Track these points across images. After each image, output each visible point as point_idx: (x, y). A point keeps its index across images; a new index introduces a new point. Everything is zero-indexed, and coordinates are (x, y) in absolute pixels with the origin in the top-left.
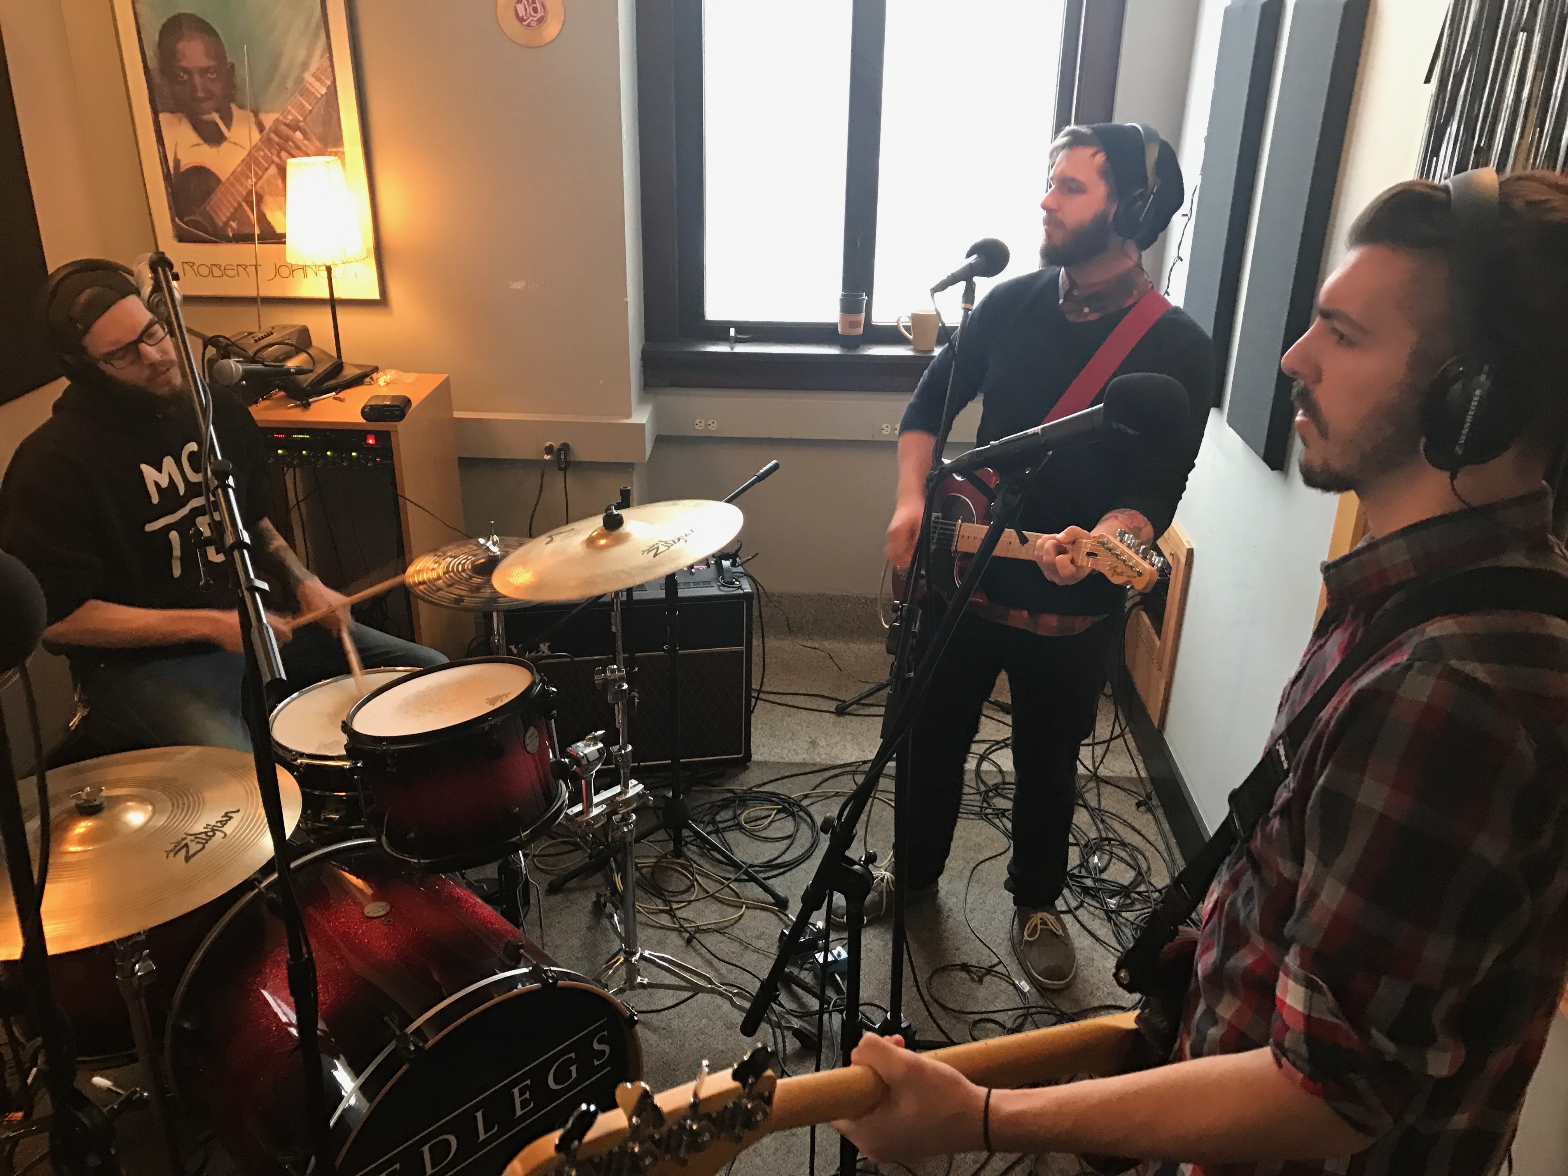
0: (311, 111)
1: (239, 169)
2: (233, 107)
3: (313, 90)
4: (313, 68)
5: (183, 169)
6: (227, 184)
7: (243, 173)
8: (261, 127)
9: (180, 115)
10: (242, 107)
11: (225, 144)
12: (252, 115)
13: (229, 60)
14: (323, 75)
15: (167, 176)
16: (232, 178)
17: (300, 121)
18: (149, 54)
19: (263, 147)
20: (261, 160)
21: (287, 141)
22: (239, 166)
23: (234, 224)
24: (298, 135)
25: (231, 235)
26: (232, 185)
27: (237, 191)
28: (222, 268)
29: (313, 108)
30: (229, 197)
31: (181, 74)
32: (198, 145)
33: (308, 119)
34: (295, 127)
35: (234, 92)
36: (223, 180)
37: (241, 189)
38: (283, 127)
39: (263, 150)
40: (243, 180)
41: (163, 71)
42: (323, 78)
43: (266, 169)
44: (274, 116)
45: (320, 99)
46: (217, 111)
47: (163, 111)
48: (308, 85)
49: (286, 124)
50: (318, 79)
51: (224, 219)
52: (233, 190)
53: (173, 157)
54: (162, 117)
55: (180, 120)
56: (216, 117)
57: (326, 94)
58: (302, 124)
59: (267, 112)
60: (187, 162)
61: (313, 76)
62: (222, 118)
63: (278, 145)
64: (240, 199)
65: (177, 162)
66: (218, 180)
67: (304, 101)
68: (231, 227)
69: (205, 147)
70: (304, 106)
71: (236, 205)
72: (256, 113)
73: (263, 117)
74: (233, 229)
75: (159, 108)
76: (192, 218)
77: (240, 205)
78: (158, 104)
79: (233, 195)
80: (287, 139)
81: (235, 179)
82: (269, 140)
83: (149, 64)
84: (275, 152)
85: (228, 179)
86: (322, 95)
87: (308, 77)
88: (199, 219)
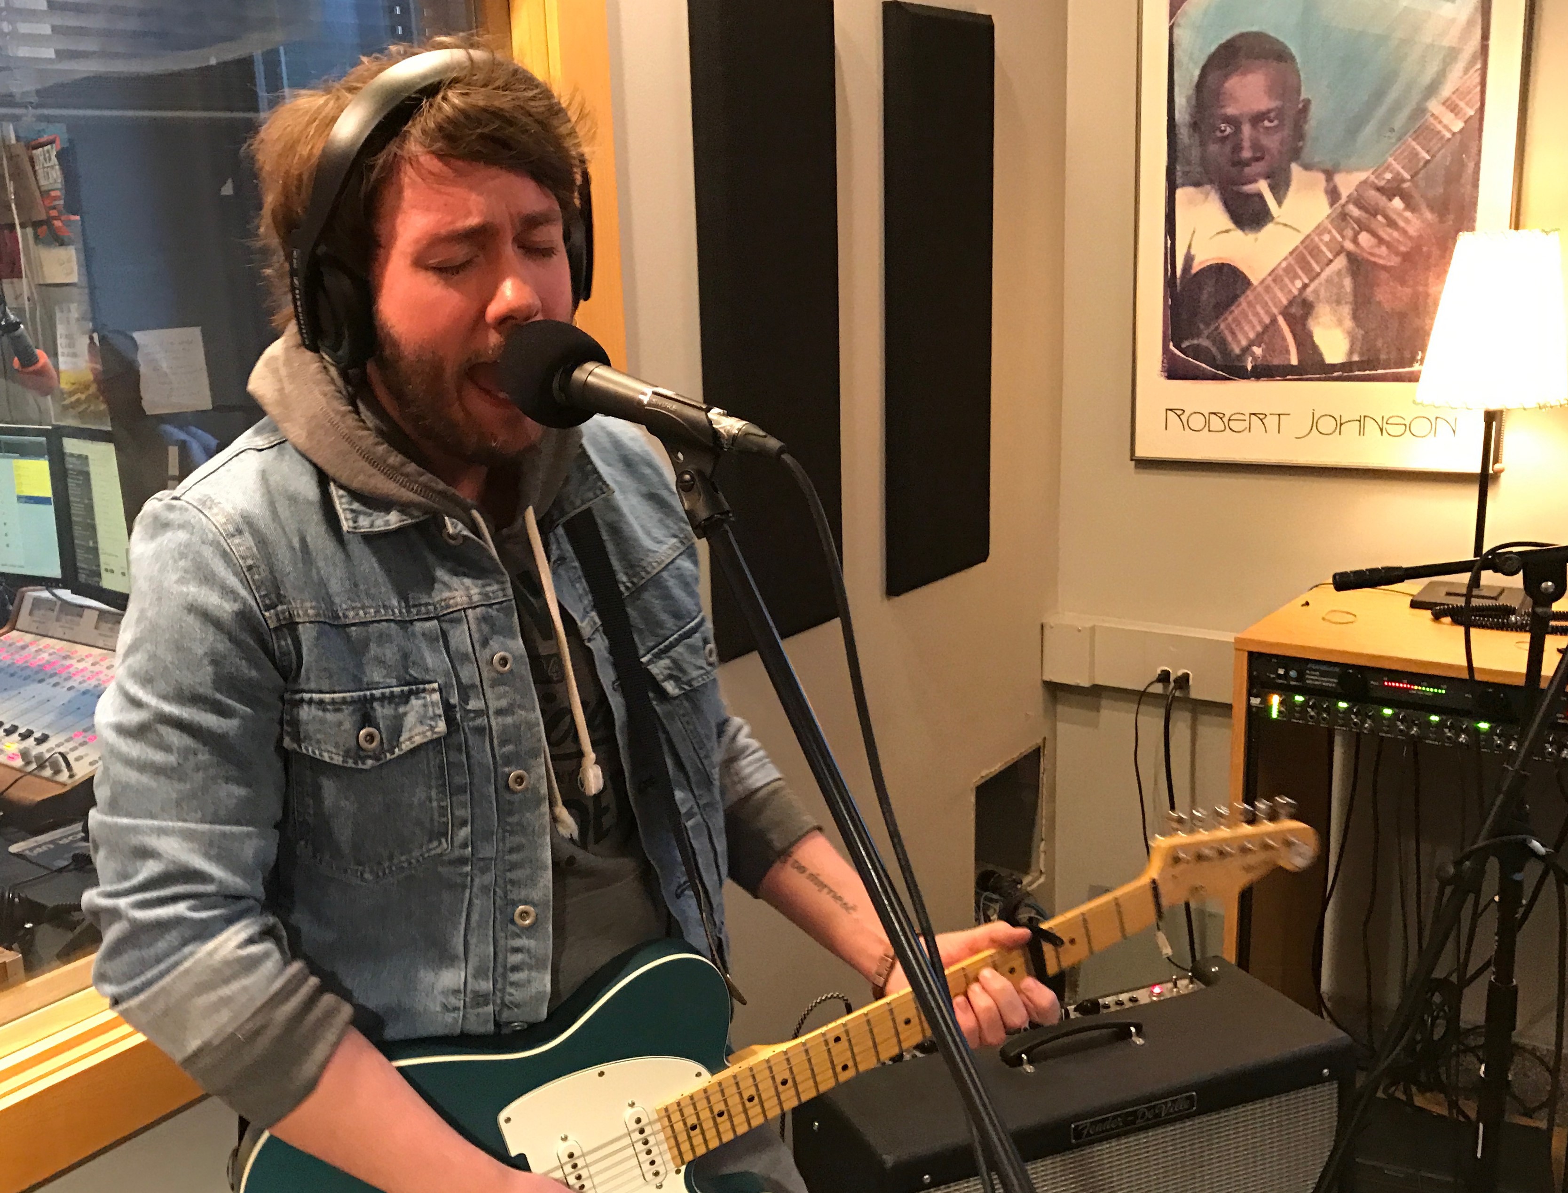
0: (1427, 162)
1: (1284, 265)
2: (1295, 168)
3: (1439, 127)
4: (1446, 91)
5: (1196, 268)
6: (1260, 289)
7: (1289, 270)
8: (1333, 194)
9: (1208, 187)
10: (1307, 167)
11: (1270, 227)
12: (1321, 177)
13: (1304, 95)
14: (1461, 100)
15: (1170, 281)
16: (1270, 278)
17: (1404, 181)
18: (1180, 101)
19: (1330, 226)
20: (1324, 249)
21: (1375, 216)
22: (1285, 259)
23: (1257, 351)
24: (1397, 203)
25: (1249, 368)
26: (1268, 289)
27: (1274, 298)
28: (1226, 420)
29: (1433, 156)
30: (1259, 308)
31: (1223, 126)
32: (1227, 231)
33: (1420, 175)
34: (1391, 191)
35: (1301, 144)
36: (1255, 281)
37: (1279, 294)
38: (1373, 193)
39: (1330, 232)
40: (1286, 280)
41: (1195, 126)
42: (1462, 104)
43: (1331, 261)
44: (1362, 176)
45: (1449, 140)
46: (1267, 177)
47: (1183, 185)
48: (1431, 120)
49: (1379, 189)
50: (1454, 109)
51: (1244, 343)
52: (1267, 298)
53: (1185, 251)
54: (1180, 193)
55: (1207, 195)
56: (1263, 186)
57: (1461, 131)
58: (1406, 185)
59: (1349, 171)
60: (1203, 258)
61: (1444, 104)
62: (1273, 188)
63: (1358, 221)
64: (1275, 311)
65: (1189, 259)
66: (1247, 283)
67: (1419, 148)
68: (1253, 354)
69: (1238, 234)
70: (1417, 154)
71: (1267, 321)
72: (1329, 175)
73: (1339, 179)
74: (1255, 358)
75: (1179, 181)
76: (1195, 342)
77: (1274, 321)
78: (1179, 174)
79: (1265, 305)
80: (1373, 212)
81: (1274, 281)
82: (1344, 216)
83: (1177, 115)
84: (1349, 233)
85: (1262, 282)
86: (1454, 134)
87: (1434, 106)
88: (1204, 342)
